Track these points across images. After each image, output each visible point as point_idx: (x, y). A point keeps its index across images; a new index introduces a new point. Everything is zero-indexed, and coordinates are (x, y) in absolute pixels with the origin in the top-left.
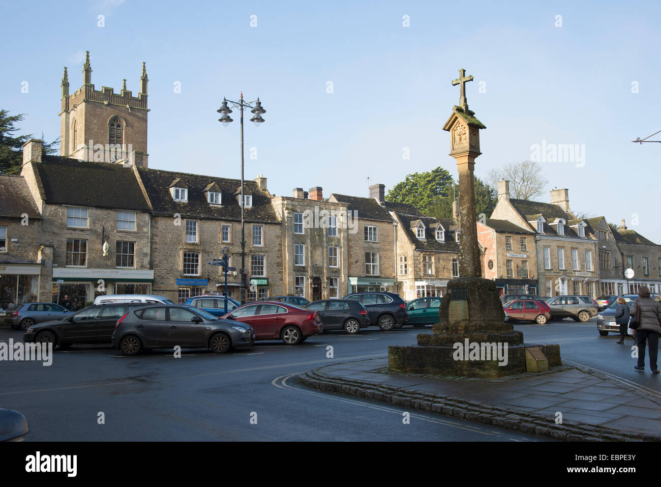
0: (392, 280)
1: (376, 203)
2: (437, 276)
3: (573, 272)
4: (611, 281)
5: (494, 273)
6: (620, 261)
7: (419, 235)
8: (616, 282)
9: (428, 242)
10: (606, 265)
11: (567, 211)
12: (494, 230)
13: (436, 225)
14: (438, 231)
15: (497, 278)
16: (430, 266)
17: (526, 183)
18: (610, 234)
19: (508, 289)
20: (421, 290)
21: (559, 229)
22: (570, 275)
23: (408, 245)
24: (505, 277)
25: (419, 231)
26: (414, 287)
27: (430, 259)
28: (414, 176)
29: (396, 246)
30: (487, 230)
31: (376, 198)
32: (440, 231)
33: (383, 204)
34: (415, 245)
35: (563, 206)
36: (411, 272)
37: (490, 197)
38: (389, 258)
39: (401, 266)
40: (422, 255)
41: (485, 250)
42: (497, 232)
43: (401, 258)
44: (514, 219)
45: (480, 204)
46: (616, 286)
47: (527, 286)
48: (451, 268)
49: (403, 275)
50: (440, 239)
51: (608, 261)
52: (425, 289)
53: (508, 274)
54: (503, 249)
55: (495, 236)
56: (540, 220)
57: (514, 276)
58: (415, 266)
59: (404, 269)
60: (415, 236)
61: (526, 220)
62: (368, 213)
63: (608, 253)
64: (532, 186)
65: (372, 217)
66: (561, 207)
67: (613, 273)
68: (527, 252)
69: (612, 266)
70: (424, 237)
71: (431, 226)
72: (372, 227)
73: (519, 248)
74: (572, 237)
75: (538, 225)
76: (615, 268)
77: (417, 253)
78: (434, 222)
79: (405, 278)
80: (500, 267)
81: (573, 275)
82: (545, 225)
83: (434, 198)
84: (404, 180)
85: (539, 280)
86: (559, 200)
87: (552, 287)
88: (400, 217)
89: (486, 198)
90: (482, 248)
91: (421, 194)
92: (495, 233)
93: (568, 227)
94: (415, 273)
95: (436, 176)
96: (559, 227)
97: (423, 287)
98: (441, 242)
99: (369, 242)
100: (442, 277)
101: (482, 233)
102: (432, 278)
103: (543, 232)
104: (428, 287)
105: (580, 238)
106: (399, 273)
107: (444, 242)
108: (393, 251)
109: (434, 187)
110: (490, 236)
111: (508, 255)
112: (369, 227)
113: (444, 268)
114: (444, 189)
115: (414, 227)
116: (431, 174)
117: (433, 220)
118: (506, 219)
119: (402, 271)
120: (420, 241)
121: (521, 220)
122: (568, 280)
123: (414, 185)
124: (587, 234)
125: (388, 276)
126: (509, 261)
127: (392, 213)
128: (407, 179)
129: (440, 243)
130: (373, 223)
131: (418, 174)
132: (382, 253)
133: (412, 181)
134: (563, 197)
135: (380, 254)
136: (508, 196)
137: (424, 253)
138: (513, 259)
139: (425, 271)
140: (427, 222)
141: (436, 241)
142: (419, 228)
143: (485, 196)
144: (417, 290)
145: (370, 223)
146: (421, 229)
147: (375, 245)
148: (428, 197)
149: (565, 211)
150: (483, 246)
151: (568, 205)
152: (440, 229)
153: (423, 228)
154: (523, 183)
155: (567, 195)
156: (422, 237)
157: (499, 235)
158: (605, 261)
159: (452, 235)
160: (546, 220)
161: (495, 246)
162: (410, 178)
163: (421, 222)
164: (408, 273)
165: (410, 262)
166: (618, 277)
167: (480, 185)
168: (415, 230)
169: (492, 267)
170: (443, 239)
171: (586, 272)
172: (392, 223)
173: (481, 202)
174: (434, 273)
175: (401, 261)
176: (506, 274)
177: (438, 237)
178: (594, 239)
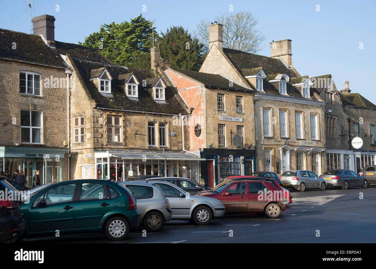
0: (62, 150)
1: (42, 42)
2: (126, 145)
3: (296, 140)
4: (337, 152)
5: (203, 140)
6: (347, 128)
7: (102, 89)
8: (342, 152)
9: (115, 98)
10: (331, 133)
11: (289, 67)
12: (203, 85)
13: (126, 77)
14: (130, 84)
15: (205, 147)
16: (117, 131)
17: (239, 39)
18: (336, 96)
19: (219, 162)
20: (103, 163)
21: (281, 87)
22: (293, 144)
23: (85, 102)
24: (216, 145)
25: (102, 83)
26: (93, 159)
27: (117, 122)
28: (111, 26)
29: (70, 103)
30: (194, 85)
31: (41, 35)
32: (132, 85)
33: (51, 44)
34: (96, 101)
35: (285, 60)
36: (89, 139)
37: (198, 53)
38: (59, 120)
39: (77, 131)
40: (105, 116)
41: (191, 112)
42: (207, 87)
43: (77, 120)
44: (228, 73)
45: (187, 61)
46: (342, 157)
47: (242, 158)
48: (146, 133)
49: (79, 144)
50: (132, 96)
51: (333, 128)
52: (108, 163)
53: (219, 142)
54: (214, 110)
55: (204, 92)
56: (260, 75)
57: (227, 145)
58: (95, 131)
59: (80, 135)
60: (97, 89)
61: (242, 74)
62: (27, 54)
63: (334, 119)
64: (247, 41)
65: (32, 60)
66: (283, 62)
67: (339, 142)
68: (244, 114)
69: (338, 135)
70: (110, 91)
71: (121, 77)
72: (33, 74)
73: (234, 110)
74: (296, 97)
75: (257, 81)
76: (341, 137)
77: (98, 113)
78: (126, 72)
79: (80, 147)
80: (210, 133)
81: (296, 144)
82: (265, 82)
83: (135, 54)
84: (98, 31)
85: (257, 150)
86: (280, 53)
87: (272, 159)
88: (76, 63)
89: (194, 53)
90: (187, 108)
91: (118, 48)
92: (204, 89)
93: (291, 86)
94: (94, 140)
95: (137, 27)
96: (281, 85)
97: (105, 159)
98: (133, 99)
99: (27, 96)
100: (133, 146)
101: (187, 89)
102: (120, 147)
103: (263, 91)
104: (112, 159)
105: (304, 99)
106: (73, 141)
107: (137, 100)
108: (64, 109)
109: (134, 40)
110: (198, 93)
111: (221, 118)
112: (27, 74)
113: (136, 134)
114: (146, 43)
115: (97, 77)
116: (130, 24)
117: (124, 69)
118: (218, 74)
119: (77, 138)
120: (104, 97)
121: (236, 74)
122: (291, 151)
123: (111, 37)
124: (312, 95)
125: (56, 145)
126: (221, 126)
127: (64, 57)
128: (102, 30)
129: (131, 101)
130: (33, 68)
131: (116, 24)
132: (49, 112)
133: (108, 32)
134: (285, 50)
135: (44, 113)
136: (221, 44)
137: (108, 113)
138: (227, 123)
139: (110, 137)
140: (115, 72)
141: (127, 98)
142: (102, 78)
143: (193, 51)
144: (96, 164)
145: (28, 68)
146: (105, 81)
147: (36, 101)
148: (126, 51)
149: (288, 67)
150: (188, 106)
151: (290, 59)
152: (132, 81)
153: (108, 79)
154: (237, 38)
155: (289, 47)
156: (108, 92)
157: (209, 91)
158: (330, 127)
159: (149, 90)
160: (267, 76)
161: (203, 106)
162: (106, 29)
163: (106, 70)
164: (85, 140)
165: (88, 125)
166: (343, 148)
167: (187, 38)
168: (97, 81)
169: (200, 133)
170: (137, 95)
171: (311, 141)
172: (64, 70)
173: (188, 59)
174: (122, 140)
175: (77, 124)
176: (217, 143)
177: (130, 93)
178: (320, 100)
